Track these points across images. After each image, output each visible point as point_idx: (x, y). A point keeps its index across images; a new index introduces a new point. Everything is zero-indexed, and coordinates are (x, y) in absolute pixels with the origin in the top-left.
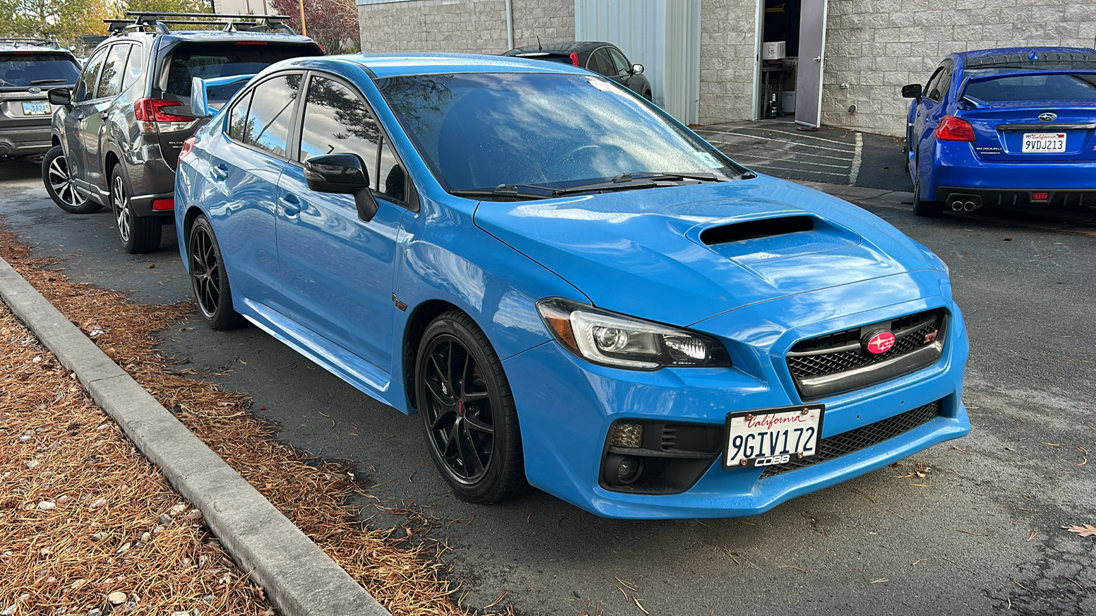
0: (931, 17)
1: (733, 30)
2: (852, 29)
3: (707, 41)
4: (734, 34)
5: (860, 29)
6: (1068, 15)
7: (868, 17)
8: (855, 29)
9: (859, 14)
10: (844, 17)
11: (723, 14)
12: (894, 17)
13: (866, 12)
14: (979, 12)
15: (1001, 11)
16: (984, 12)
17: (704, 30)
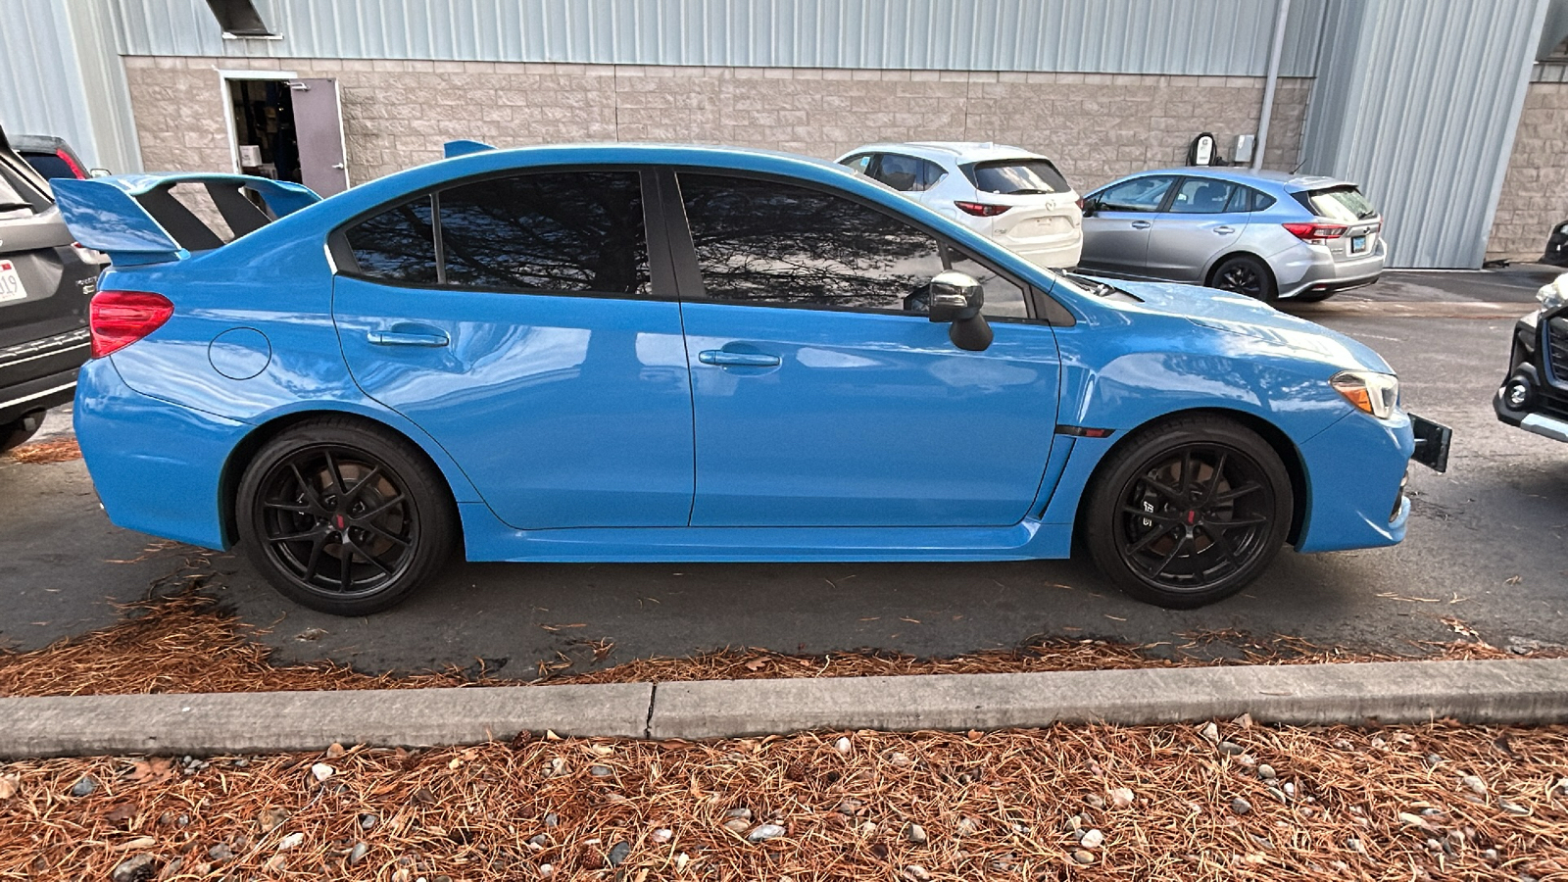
0: (457, 126)
1: (192, 129)
2: (366, 135)
3: (149, 140)
4: (193, 135)
5: (377, 136)
6: (592, 132)
7: (384, 124)
8: (367, 135)
9: (372, 119)
10: (352, 121)
11: (171, 109)
12: (416, 124)
13: (381, 118)
14: (508, 124)
15: (529, 125)
16: (512, 125)
17: (140, 127)
